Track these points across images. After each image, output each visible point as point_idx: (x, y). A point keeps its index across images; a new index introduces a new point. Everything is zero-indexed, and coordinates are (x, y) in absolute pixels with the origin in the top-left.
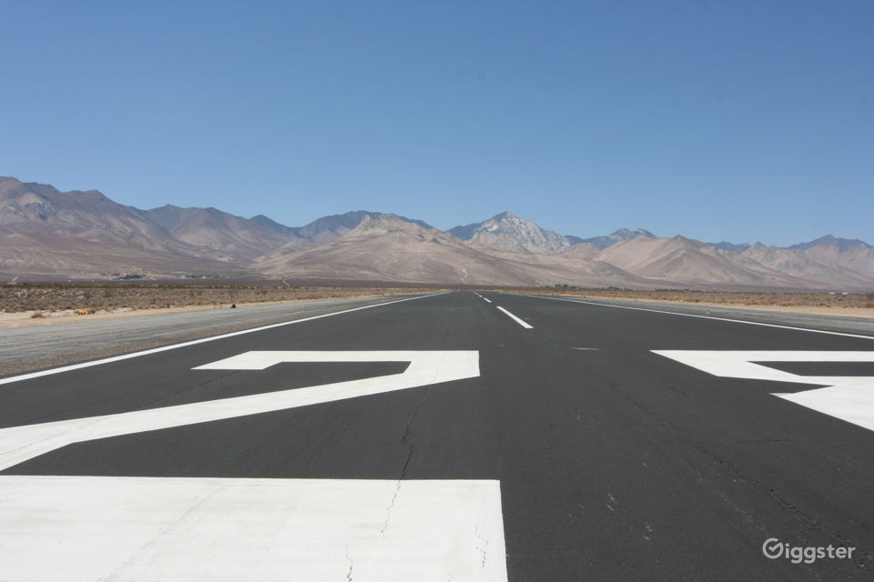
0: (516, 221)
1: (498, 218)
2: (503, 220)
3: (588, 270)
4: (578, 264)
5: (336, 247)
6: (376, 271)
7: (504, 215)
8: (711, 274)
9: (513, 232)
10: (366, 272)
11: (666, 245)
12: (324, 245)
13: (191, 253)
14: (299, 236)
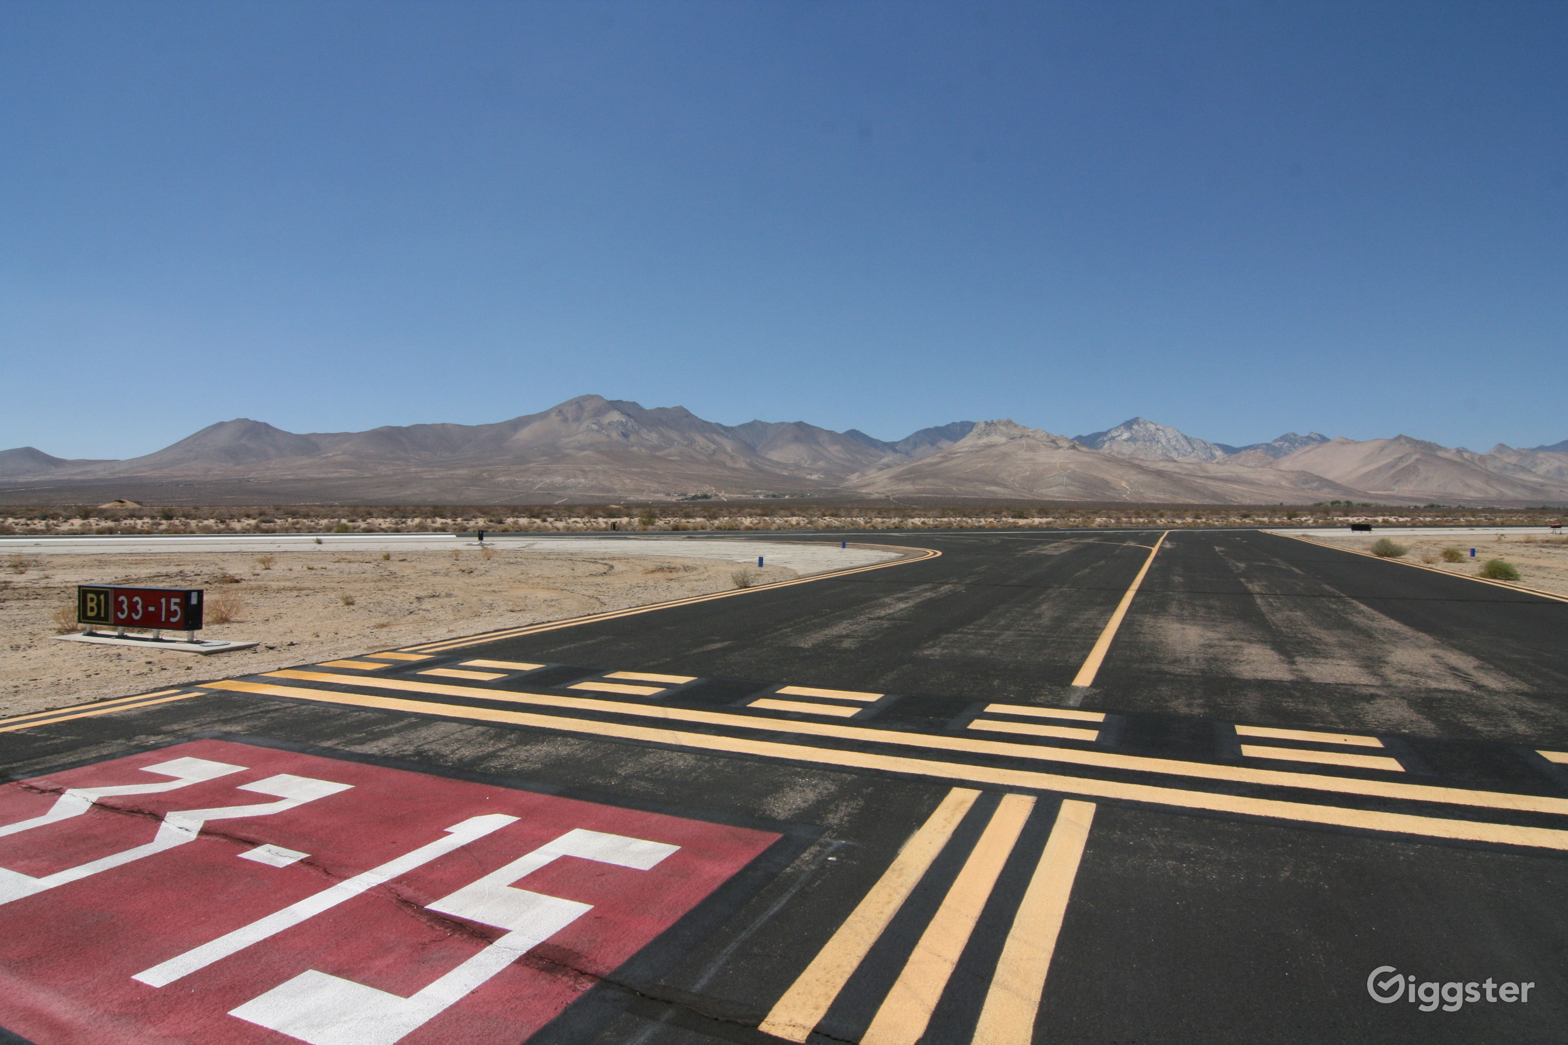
0: (1152, 427)
1: (1128, 425)
2: (1135, 427)
3: (1283, 483)
4: (1268, 476)
5: (946, 458)
7: (1135, 421)
9: (1153, 439)
11: (1382, 449)
12: (928, 457)
13: (778, 471)
14: (896, 451)
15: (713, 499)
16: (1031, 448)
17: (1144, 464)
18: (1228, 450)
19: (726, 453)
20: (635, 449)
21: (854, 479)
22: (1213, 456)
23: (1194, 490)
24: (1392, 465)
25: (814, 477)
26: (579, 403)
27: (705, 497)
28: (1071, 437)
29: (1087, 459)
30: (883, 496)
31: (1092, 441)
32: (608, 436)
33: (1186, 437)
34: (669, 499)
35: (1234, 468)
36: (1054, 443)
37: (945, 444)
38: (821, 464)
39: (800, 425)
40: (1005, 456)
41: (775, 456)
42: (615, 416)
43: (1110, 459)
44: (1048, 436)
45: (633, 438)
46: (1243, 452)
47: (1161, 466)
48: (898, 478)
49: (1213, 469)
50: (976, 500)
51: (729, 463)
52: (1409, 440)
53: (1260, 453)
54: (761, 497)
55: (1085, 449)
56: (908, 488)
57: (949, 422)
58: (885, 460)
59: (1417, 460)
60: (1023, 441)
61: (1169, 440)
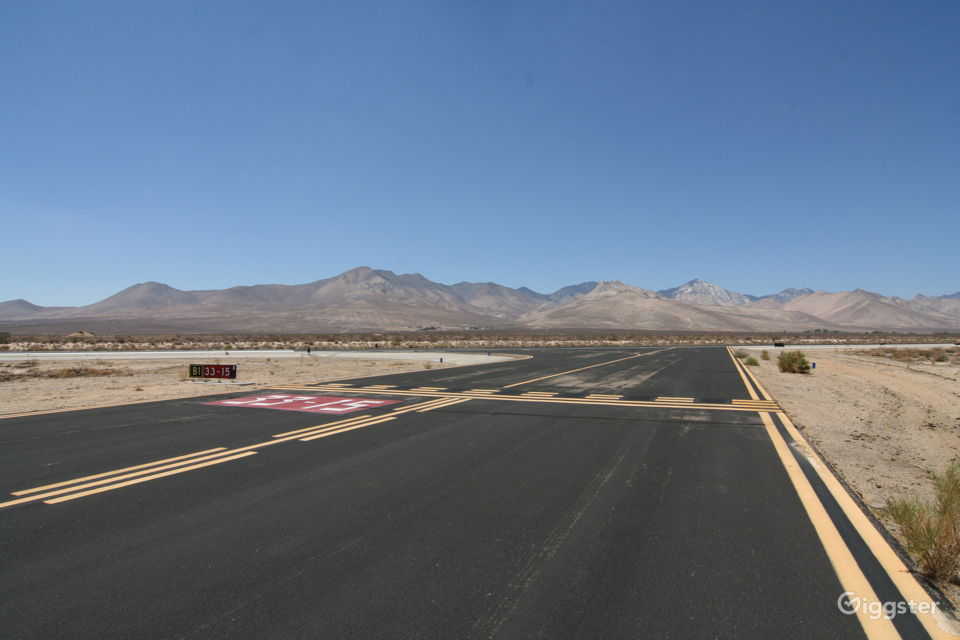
0: (706, 285)
1: (691, 283)
2: (696, 285)
3: (786, 318)
4: (777, 314)
5: (580, 304)
6: (616, 321)
7: (695, 281)
8: (900, 320)
9: (706, 292)
10: (609, 322)
11: (847, 297)
12: (569, 304)
13: (476, 312)
14: (549, 300)
15: (438, 330)
16: (632, 298)
17: (701, 307)
18: (752, 298)
19: (445, 301)
20: (390, 299)
21: (524, 317)
22: (743, 302)
23: (731, 323)
24: (853, 308)
25: (500, 316)
26: (356, 272)
27: (433, 328)
28: (656, 291)
29: (666, 304)
30: (541, 328)
31: (669, 294)
32: (374, 291)
33: (727, 291)
34: (410, 330)
35: (755, 310)
36: (646, 295)
37: (580, 296)
38: (504, 308)
39: (491, 285)
40: (616, 303)
41: (475, 303)
42: (379, 280)
43: (681, 305)
44: (642, 290)
45: (389, 293)
46: (762, 300)
47: (711, 308)
48: (551, 317)
49: (743, 310)
50: (597, 330)
51: (448, 308)
52: (863, 292)
53: (772, 300)
54: (467, 329)
55: (664, 298)
56: (556, 323)
57: (581, 283)
58: (543, 305)
59: (869, 304)
60: (627, 294)
61: (716, 293)
